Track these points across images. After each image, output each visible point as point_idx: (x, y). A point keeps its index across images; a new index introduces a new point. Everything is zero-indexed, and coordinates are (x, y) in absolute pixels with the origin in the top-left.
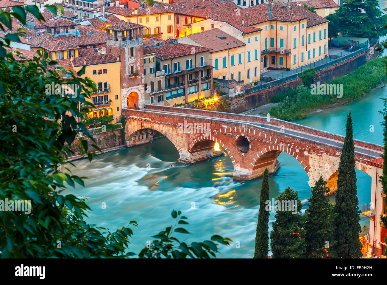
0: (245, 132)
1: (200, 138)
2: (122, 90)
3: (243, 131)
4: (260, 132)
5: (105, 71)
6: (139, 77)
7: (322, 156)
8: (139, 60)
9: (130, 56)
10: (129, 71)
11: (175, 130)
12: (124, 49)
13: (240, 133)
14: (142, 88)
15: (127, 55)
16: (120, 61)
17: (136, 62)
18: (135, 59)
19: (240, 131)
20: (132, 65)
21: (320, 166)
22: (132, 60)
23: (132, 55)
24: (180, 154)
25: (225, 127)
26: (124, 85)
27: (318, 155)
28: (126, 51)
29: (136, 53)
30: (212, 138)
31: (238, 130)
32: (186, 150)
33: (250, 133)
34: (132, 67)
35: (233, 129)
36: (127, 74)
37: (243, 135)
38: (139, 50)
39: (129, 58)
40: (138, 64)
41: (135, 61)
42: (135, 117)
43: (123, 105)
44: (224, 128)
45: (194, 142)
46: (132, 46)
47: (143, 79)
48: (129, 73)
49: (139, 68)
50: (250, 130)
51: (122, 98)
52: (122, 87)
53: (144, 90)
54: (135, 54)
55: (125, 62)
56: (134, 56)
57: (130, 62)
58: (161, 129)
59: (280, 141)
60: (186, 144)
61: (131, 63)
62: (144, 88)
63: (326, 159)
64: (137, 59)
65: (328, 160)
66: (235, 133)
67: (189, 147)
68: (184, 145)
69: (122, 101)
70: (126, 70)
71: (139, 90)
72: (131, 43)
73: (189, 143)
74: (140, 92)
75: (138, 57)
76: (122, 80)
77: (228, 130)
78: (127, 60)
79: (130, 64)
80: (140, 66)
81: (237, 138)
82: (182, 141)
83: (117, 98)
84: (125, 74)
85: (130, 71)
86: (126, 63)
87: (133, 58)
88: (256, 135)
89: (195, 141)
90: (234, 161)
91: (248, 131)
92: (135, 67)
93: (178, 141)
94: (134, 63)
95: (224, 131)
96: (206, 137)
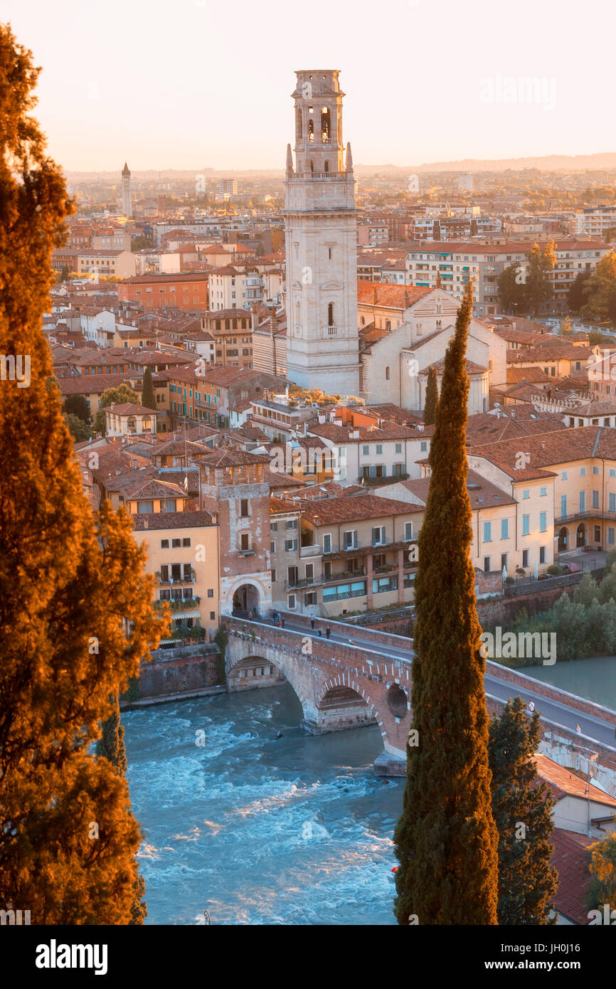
0: (400, 676)
1: (333, 683)
2: (223, 578)
3: (397, 673)
5: (187, 542)
6: (260, 557)
8: (260, 524)
9: (240, 515)
10: (238, 543)
12: (227, 502)
13: (393, 679)
14: (266, 578)
15: (234, 513)
16: (217, 524)
17: (253, 528)
18: (253, 522)
19: (393, 674)
20: (244, 533)
22: (245, 523)
23: (245, 513)
24: (305, 710)
25: (370, 662)
26: (227, 570)
28: (232, 505)
29: (254, 510)
30: (351, 683)
31: (389, 671)
32: (313, 704)
33: (407, 678)
34: (245, 538)
35: (382, 669)
36: (233, 549)
37: (397, 681)
38: (261, 505)
39: (237, 520)
40: (258, 531)
41: (251, 525)
42: (240, 633)
43: (223, 609)
44: (369, 665)
45: (323, 689)
46: (245, 497)
47: (269, 562)
48: (237, 547)
49: (260, 540)
50: (407, 673)
51: (222, 595)
52: (223, 574)
53: (270, 582)
54: (250, 512)
55: (229, 526)
56: (249, 516)
57: (239, 527)
60: (313, 692)
61: (243, 530)
62: (270, 578)
64: (256, 522)
66: (386, 676)
67: (317, 698)
68: (310, 694)
69: (222, 601)
70: (232, 542)
72: (241, 491)
74: (262, 585)
75: (258, 519)
76: (223, 561)
77: (374, 669)
78: (232, 523)
79: (239, 531)
80: (262, 535)
81: (388, 687)
82: (307, 686)
83: (211, 594)
84: (230, 549)
85: (240, 543)
86: (232, 528)
87: (246, 519)
89: (326, 688)
90: (385, 733)
91: (405, 674)
92: (250, 538)
93: (301, 685)
94: (248, 529)
95: (368, 670)
96: (342, 683)
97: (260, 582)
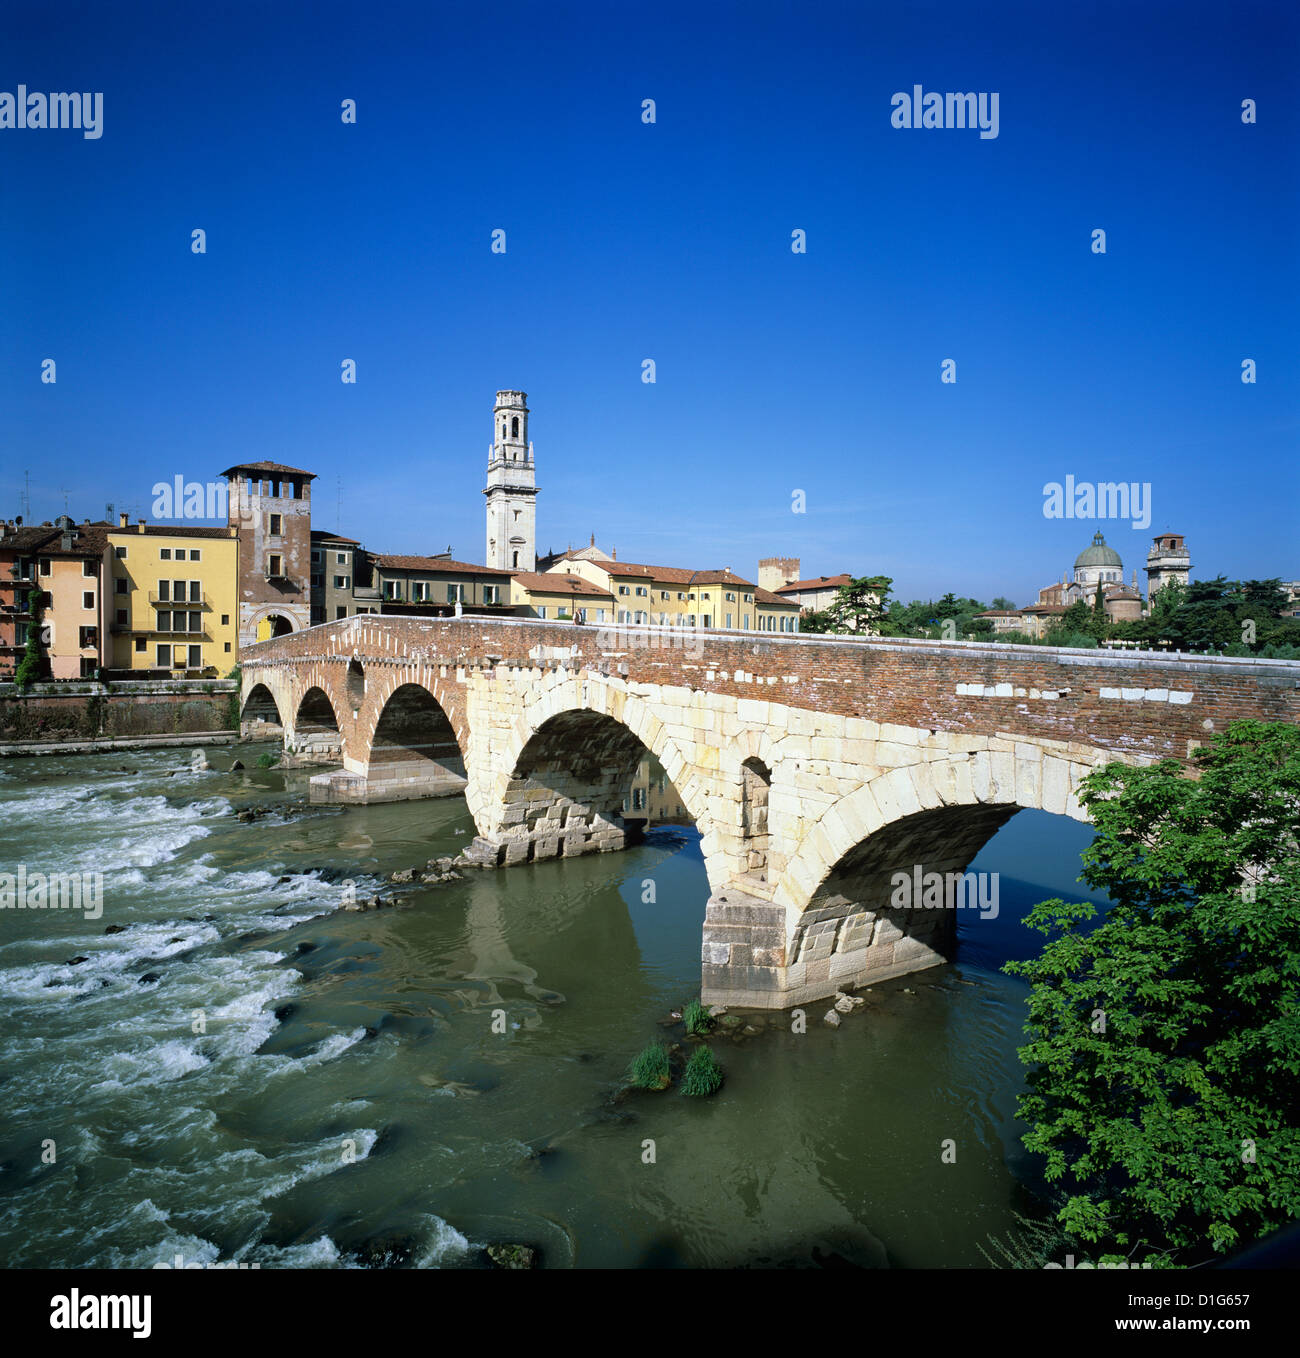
2: (242, 604)
5: (195, 555)
8: (296, 546)
13: (352, 649)
14: (303, 611)
15: (260, 529)
17: (286, 551)
18: (286, 543)
20: (276, 554)
21: (491, 721)
22: (276, 542)
23: (275, 531)
25: (333, 638)
26: (248, 593)
28: (258, 519)
29: (288, 529)
34: (275, 560)
36: (259, 572)
41: (284, 546)
43: (242, 640)
46: (277, 512)
48: (264, 568)
49: (296, 565)
51: (241, 623)
52: (241, 598)
53: (309, 617)
54: (283, 532)
55: (253, 543)
56: (281, 536)
57: (267, 546)
61: (273, 550)
62: (309, 612)
64: (291, 543)
69: (241, 631)
70: (257, 562)
71: (294, 615)
72: (272, 504)
76: (243, 582)
78: (259, 540)
79: (267, 552)
80: (300, 560)
83: (225, 619)
84: (252, 570)
85: (269, 565)
86: (257, 545)
87: (276, 538)
92: (282, 561)
95: (332, 651)
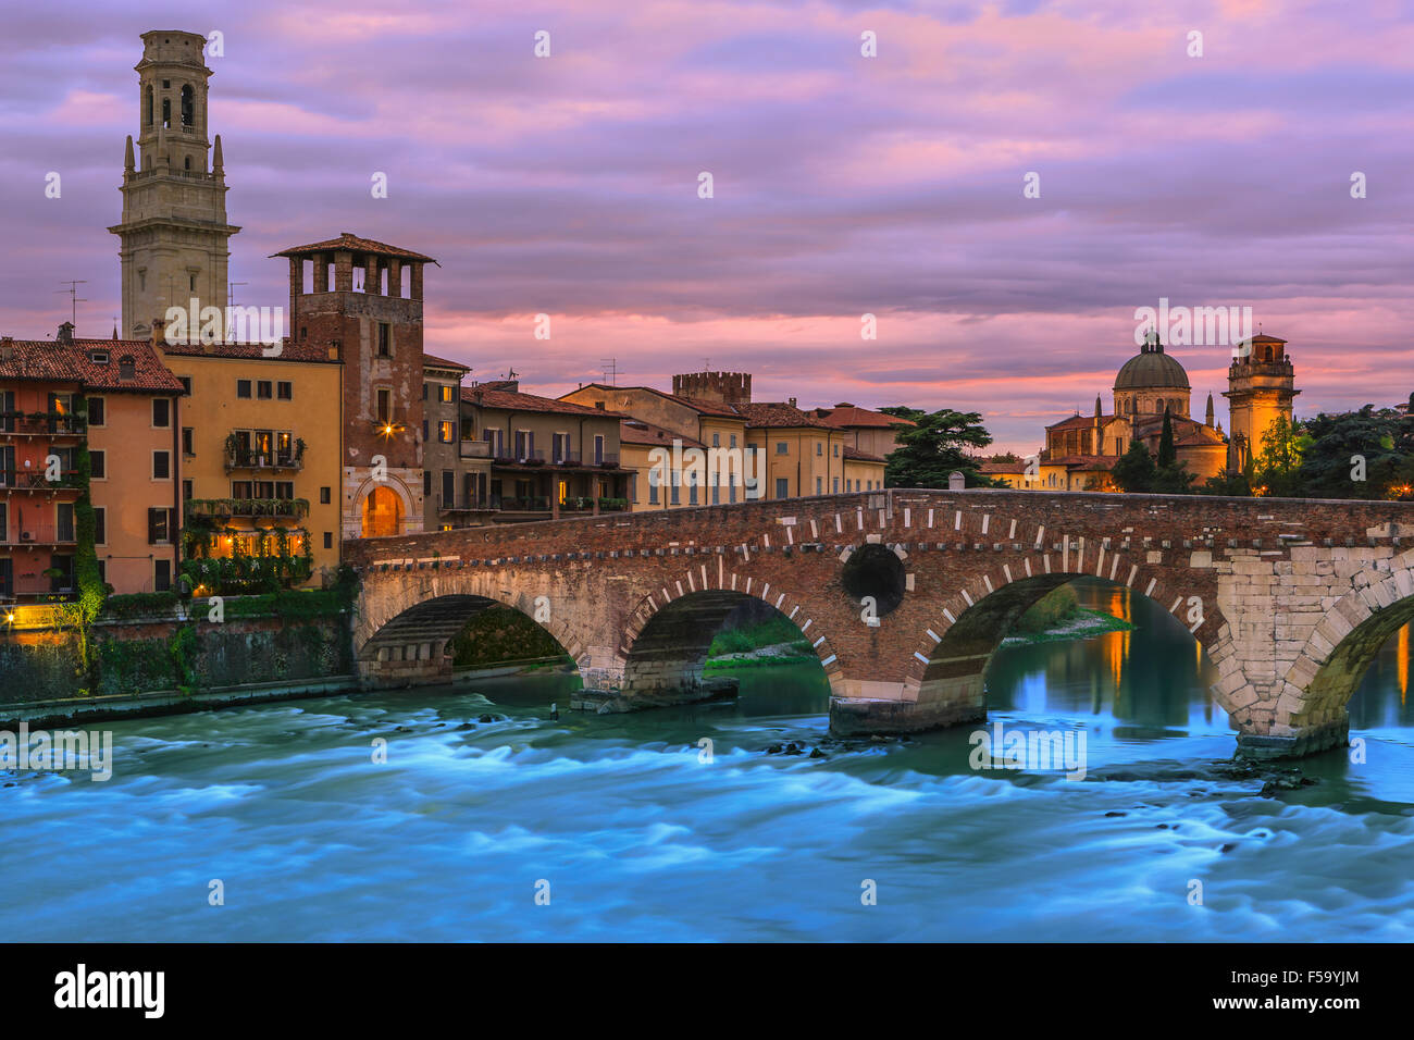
0: (883, 525)
1: (672, 590)
2: (345, 468)
3: (871, 525)
4: (959, 514)
6: (407, 438)
7: (1287, 557)
8: (407, 374)
9: (377, 353)
10: (372, 405)
11: (561, 580)
12: (357, 321)
13: (861, 535)
15: (366, 348)
16: (340, 362)
17: (396, 380)
19: (861, 527)
20: (383, 387)
22: (385, 369)
23: (384, 352)
24: (584, 672)
25: (789, 521)
26: (350, 451)
27: (1265, 559)
28: (365, 332)
29: (398, 347)
30: (727, 580)
31: (849, 525)
32: (610, 651)
33: (907, 524)
34: (384, 395)
35: (828, 525)
36: (365, 415)
37: (874, 538)
38: (409, 340)
39: (371, 360)
40: (405, 388)
41: (393, 374)
42: (398, 561)
43: (346, 528)
44: (784, 528)
45: (643, 612)
46: (386, 319)
47: (420, 449)
48: (371, 411)
49: (407, 405)
50: (907, 512)
51: (345, 501)
52: (347, 460)
53: (422, 489)
54: (393, 351)
55: (357, 368)
56: (391, 358)
57: (374, 375)
58: (504, 588)
59: (1062, 533)
60: (608, 628)
61: (380, 381)
62: (422, 481)
63: (1311, 568)
64: (401, 370)
65: (1322, 571)
66: (837, 536)
67: (624, 636)
68: (599, 634)
69: (346, 513)
70: (363, 400)
72: (380, 306)
73: (623, 620)
74: (409, 492)
75: (404, 366)
76: (348, 434)
77: (802, 531)
78: (365, 364)
79: (375, 382)
80: (411, 398)
81: (846, 555)
82: (593, 616)
83: (325, 496)
84: (358, 413)
85: (376, 404)
86: (364, 373)
87: (386, 362)
88: (937, 528)
89: (651, 607)
91: (899, 518)
92: (392, 399)
93: (573, 620)
94: (389, 382)
95: (784, 539)
96: (699, 583)
97: (406, 486)
